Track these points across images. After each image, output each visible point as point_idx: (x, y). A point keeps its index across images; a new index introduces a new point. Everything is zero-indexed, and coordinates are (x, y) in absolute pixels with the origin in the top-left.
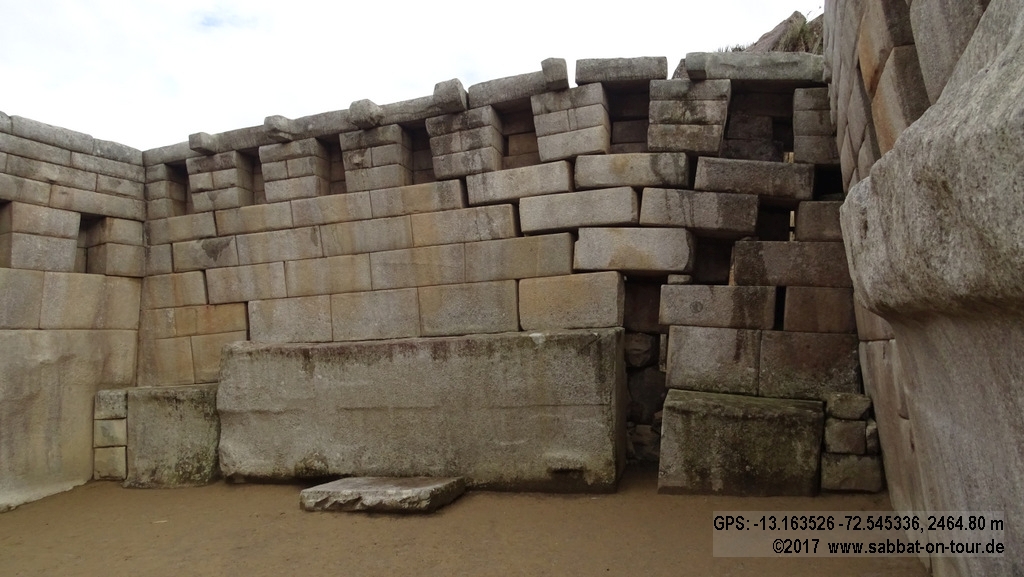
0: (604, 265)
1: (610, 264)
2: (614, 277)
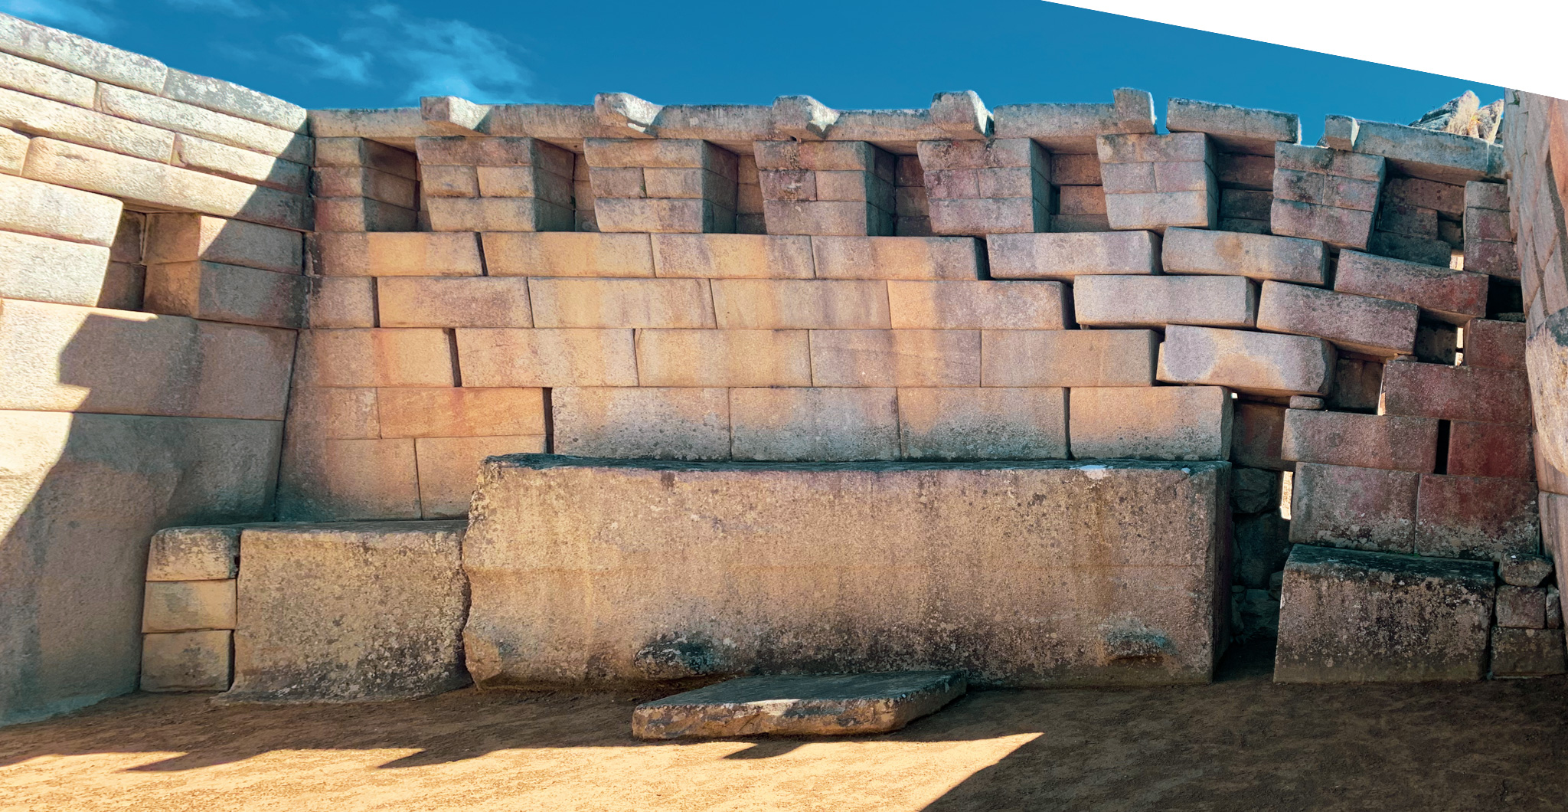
0: (1204, 377)
1: (1212, 377)
2: (1217, 395)
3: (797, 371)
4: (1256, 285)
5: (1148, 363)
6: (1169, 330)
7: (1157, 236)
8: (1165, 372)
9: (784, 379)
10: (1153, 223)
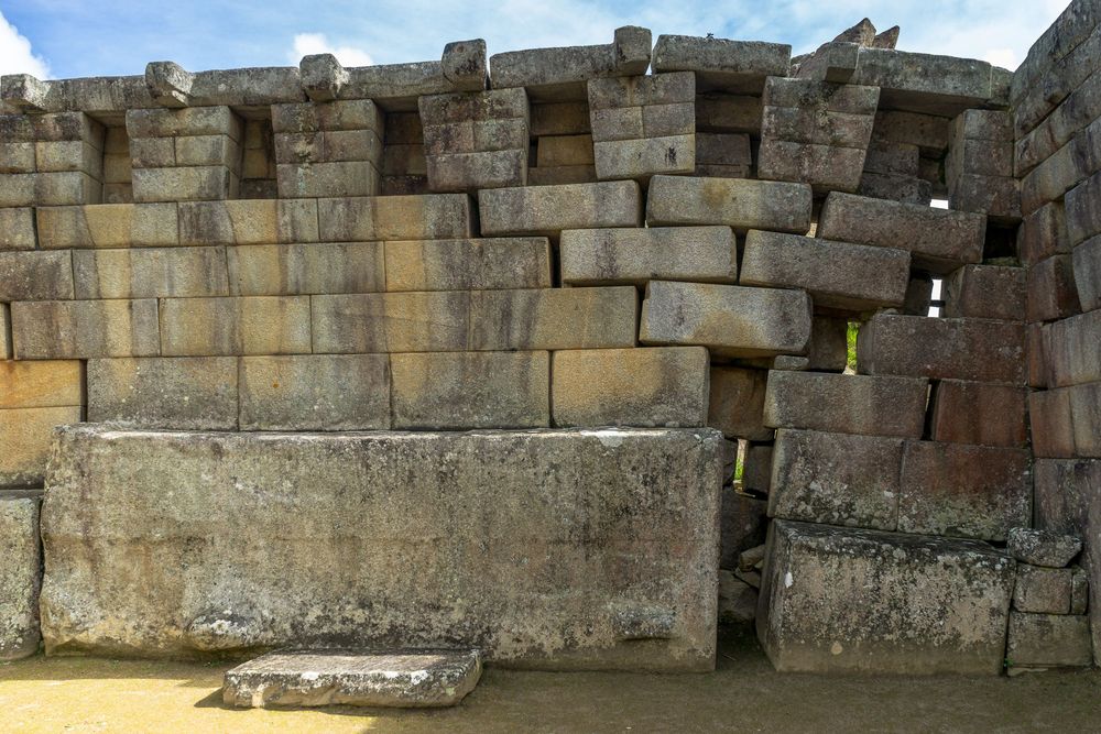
0: (687, 337)
1: (696, 336)
2: (700, 356)
3: (299, 339)
4: (740, 236)
5: (633, 323)
6: (653, 286)
7: (644, 184)
8: (649, 332)
9: (287, 346)
10: (640, 170)
